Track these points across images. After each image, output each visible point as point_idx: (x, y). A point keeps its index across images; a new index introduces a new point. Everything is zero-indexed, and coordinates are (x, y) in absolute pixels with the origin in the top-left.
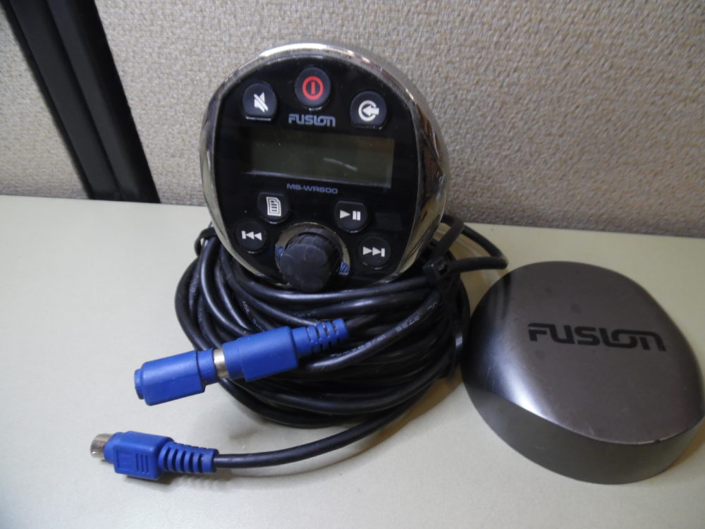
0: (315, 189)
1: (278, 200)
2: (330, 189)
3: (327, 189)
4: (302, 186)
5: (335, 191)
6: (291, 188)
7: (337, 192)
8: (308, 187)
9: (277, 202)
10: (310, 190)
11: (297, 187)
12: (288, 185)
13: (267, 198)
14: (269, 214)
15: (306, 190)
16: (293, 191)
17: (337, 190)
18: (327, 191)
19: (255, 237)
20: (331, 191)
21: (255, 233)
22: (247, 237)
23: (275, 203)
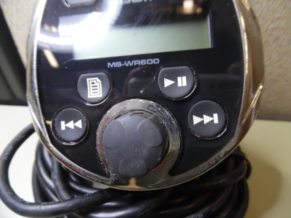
0: (135, 62)
1: (98, 80)
2: (151, 60)
3: (148, 60)
4: (123, 63)
5: (156, 61)
6: (112, 66)
7: (158, 62)
8: (129, 62)
9: (98, 82)
10: (131, 65)
11: (118, 64)
12: (109, 64)
13: (88, 79)
14: (89, 97)
15: (127, 65)
16: (114, 69)
17: (158, 60)
18: (148, 63)
19: (75, 127)
20: (153, 61)
21: (75, 122)
22: (66, 127)
23: (96, 84)
